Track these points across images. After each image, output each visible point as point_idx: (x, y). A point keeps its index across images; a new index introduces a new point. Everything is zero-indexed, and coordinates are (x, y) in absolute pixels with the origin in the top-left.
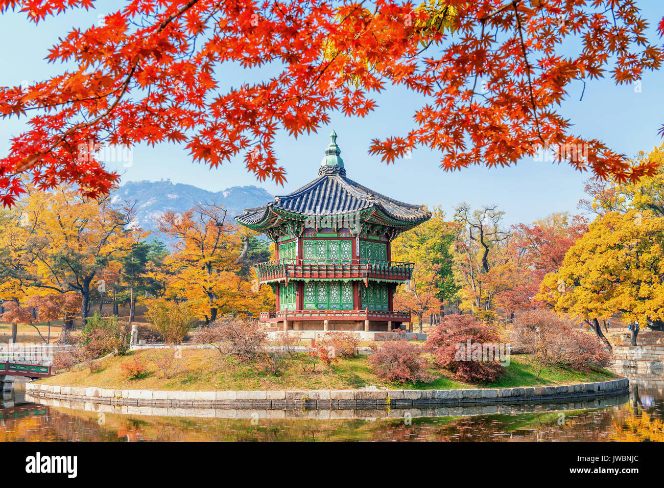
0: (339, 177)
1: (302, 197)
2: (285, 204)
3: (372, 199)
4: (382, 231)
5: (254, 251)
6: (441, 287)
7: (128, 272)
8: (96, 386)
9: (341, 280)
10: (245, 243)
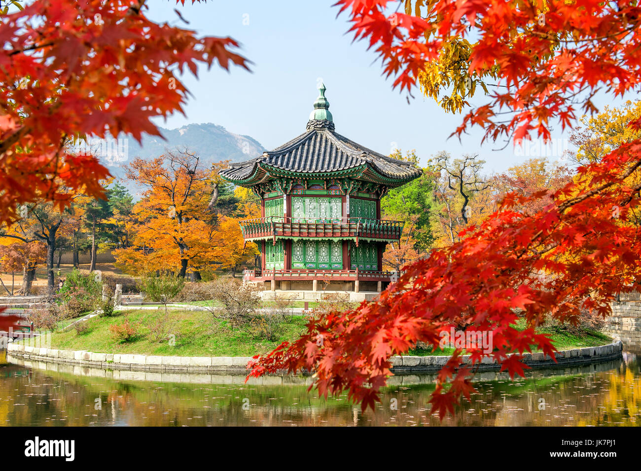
0: (328, 132)
1: (291, 153)
2: (273, 161)
3: (364, 156)
4: (372, 189)
5: (222, 197)
6: (417, 238)
7: (89, 218)
8: (85, 349)
9: (331, 239)
10: (215, 190)
